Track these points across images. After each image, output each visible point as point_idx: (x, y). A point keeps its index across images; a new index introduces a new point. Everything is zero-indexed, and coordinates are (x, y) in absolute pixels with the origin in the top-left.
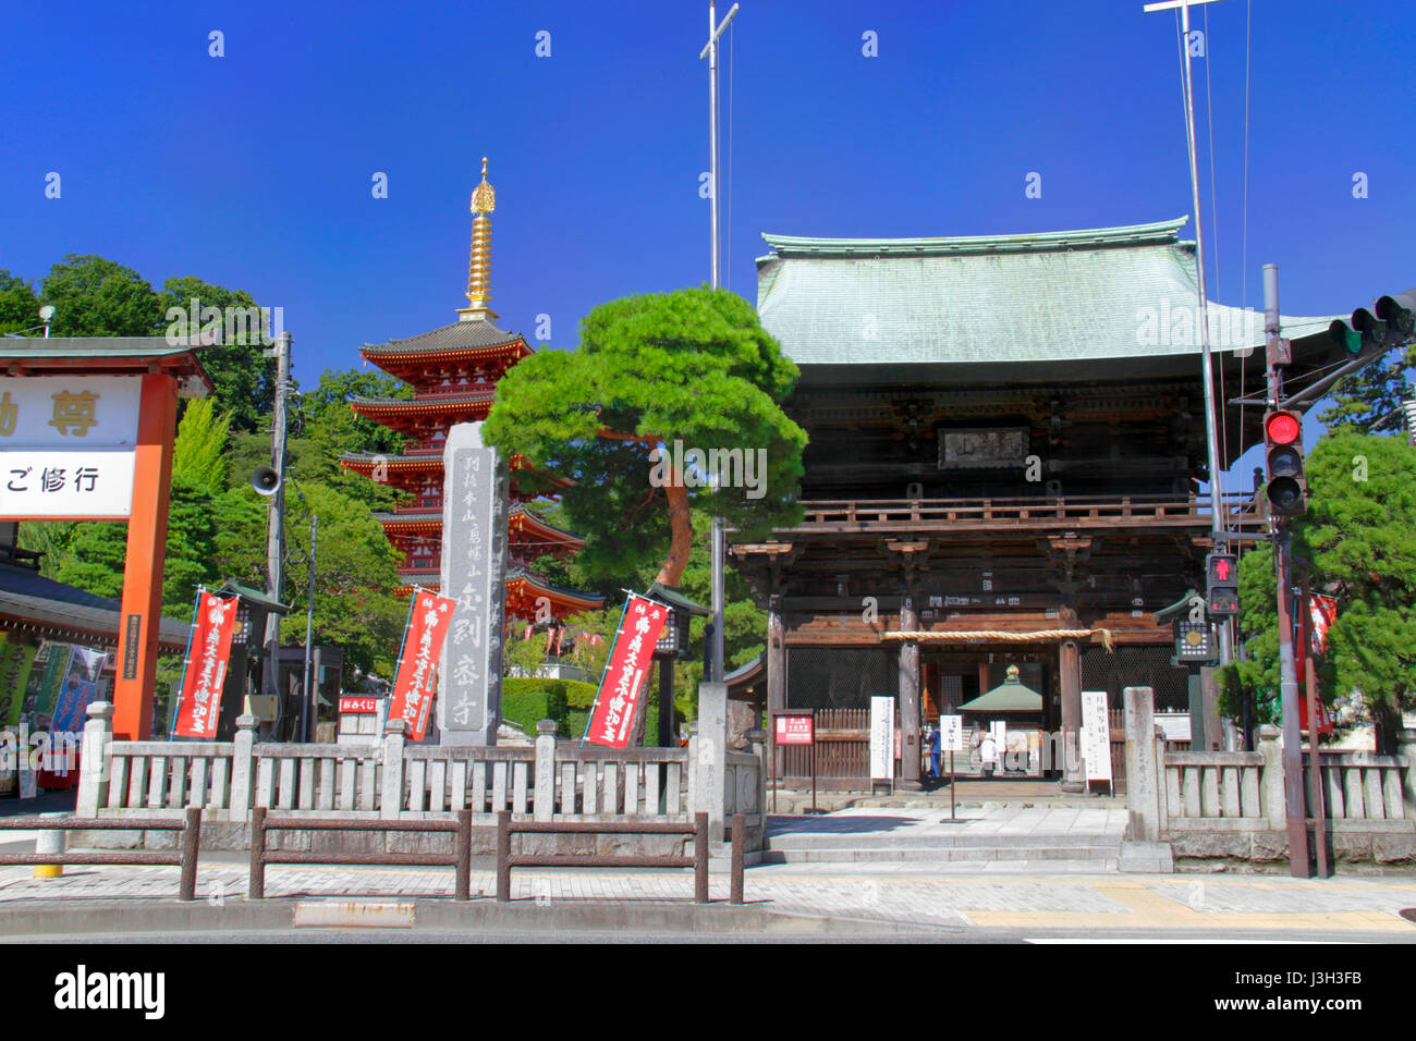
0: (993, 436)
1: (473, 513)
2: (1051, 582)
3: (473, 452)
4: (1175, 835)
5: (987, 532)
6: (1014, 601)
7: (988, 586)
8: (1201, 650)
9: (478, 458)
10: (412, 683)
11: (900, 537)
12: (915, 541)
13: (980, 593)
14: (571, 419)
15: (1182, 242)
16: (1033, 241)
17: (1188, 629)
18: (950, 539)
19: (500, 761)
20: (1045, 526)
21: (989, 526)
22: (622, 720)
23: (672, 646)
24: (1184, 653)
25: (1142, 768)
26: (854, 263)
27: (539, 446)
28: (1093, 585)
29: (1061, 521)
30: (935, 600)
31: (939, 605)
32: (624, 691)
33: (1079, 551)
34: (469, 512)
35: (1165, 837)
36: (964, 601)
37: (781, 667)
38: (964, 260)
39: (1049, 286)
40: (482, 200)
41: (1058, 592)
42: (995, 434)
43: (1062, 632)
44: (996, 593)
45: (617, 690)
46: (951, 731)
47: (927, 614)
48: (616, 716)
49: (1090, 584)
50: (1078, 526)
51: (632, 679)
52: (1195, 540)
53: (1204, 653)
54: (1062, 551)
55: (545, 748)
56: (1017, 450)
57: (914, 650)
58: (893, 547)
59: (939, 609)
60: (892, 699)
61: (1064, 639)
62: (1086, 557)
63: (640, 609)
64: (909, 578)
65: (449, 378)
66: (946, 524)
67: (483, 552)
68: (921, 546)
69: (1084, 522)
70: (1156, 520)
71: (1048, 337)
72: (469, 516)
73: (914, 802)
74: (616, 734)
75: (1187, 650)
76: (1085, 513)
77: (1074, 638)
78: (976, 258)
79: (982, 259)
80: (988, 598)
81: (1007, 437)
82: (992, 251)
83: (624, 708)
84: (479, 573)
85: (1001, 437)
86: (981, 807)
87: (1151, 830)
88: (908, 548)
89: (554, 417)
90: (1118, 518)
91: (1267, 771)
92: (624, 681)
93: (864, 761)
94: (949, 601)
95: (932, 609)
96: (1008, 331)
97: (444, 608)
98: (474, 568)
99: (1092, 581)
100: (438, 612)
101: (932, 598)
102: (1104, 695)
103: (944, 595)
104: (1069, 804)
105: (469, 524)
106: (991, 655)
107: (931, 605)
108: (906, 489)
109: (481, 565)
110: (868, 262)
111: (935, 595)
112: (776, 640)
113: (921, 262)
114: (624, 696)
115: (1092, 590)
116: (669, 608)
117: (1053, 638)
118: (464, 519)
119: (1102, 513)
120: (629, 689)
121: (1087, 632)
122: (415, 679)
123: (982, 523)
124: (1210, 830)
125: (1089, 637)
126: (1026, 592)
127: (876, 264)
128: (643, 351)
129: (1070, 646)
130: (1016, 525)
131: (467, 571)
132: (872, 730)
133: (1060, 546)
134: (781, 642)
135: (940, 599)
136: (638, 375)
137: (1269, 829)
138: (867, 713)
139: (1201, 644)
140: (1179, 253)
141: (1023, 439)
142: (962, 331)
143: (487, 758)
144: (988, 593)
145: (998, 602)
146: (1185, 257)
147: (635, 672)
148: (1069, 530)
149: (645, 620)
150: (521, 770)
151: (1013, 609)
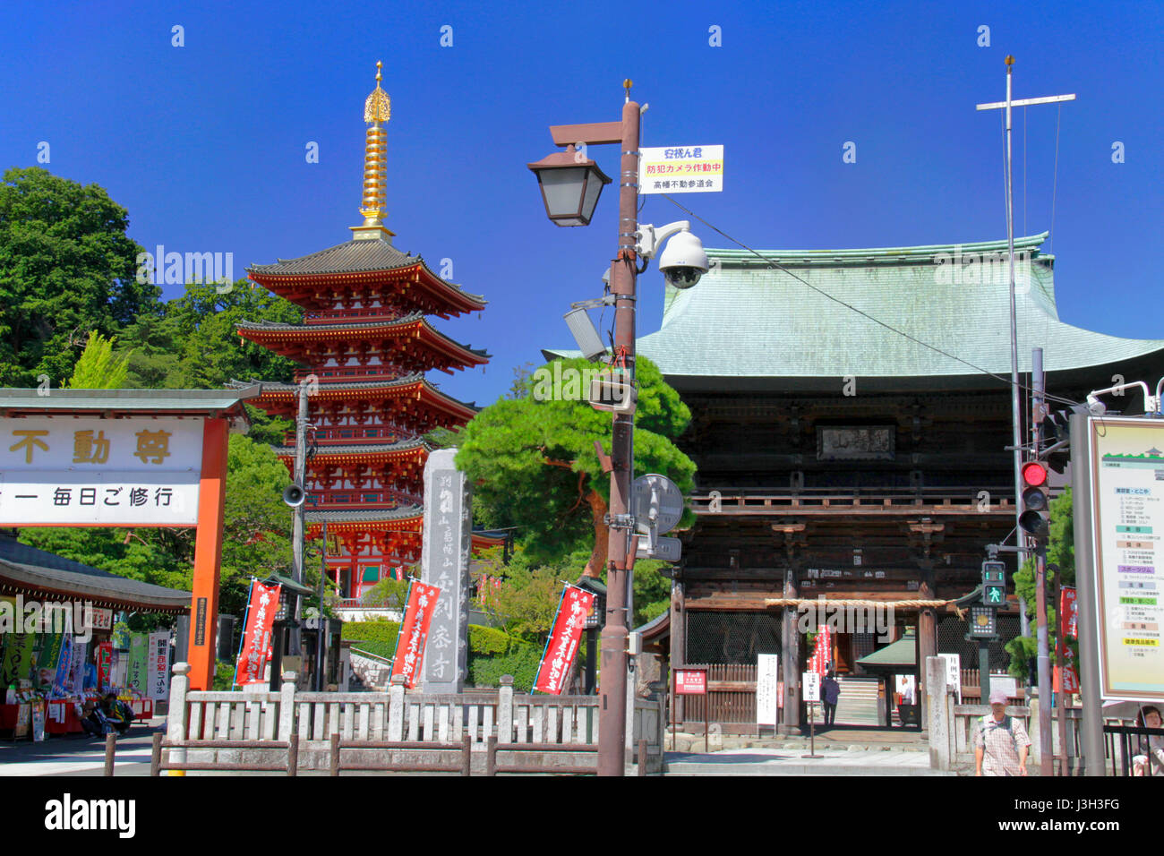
0: (864, 432)
1: (446, 518)
2: (913, 558)
3: (447, 472)
4: (962, 766)
5: (856, 517)
6: (880, 574)
7: (858, 561)
8: (988, 629)
9: (450, 477)
10: (409, 648)
11: (783, 519)
12: (795, 523)
13: (851, 567)
14: (524, 456)
15: (1041, 257)
16: (907, 254)
17: (978, 613)
18: (825, 522)
19: (473, 705)
20: (905, 513)
21: (857, 512)
22: (561, 675)
23: (596, 622)
24: (975, 631)
25: (938, 717)
26: (749, 273)
27: (500, 474)
28: (948, 562)
29: (919, 508)
30: (813, 573)
31: (816, 576)
32: (562, 654)
33: (934, 533)
34: (444, 518)
35: (953, 767)
36: (837, 574)
37: (682, 628)
38: (846, 271)
39: (917, 300)
40: (377, 108)
41: (919, 568)
43: (920, 602)
44: (864, 567)
45: (557, 653)
46: (811, 686)
47: (805, 584)
48: (556, 672)
49: (945, 560)
50: (933, 513)
51: (568, 646)
53: (990, 631)
54: (919, 533)
55: (507, 695)
56: (884, 445)
57: (794, 615)
58: (776, 528)
59: (816, 580)
60: (774, 655)
61: (923, 607)
62: (941, 539)
63: (574, 595)
64: (791, 553)
65: (341, 301)
66: (821, 509)
67: (455, 549)
68: (800, 527)
69: (939, 509)
70: (1000, 509)
71: (909, 352)
72: (444, 521)
73: (791, 744)
74: (557, 685)
75: (977, 629)
76: (940, 502)
77: (931, 607)
78: (856, 270)
79: (862, 270)
80: (859, 571)
81: (876, 434)
82: (871, 264)
83: (563, 666)
84: (452, 564)
85: (870, 433)
86: (846, 749)
87: (944, 762)
88: (789, 529)
89: (511, 454)
90: (968, 506)
91: (1032, 720)
92: (562, 647)
93: (751, 708)
94: (825, 573)
95: (810, 580)
96: (875, 344)
97: (432, 593)
98: (448, 560)
99: (948, 559)
100: (428, 596)
101: (810, 571)
103: (819, 568)
104: (920, 748)
105: (444, 527)
107: (809, 576)
108: (789, 475)
109: (453, 558)
110: (761, 272)
111: (814, 568)
112: (677, 604)
113: (808, 272)
114: (562, 658)
115: (948, 567)
116: (595, 595)
117: (913, 607)
118: (440, 523)
119: (954, 502)
120: (566, 653)
121: (943, 602)
122: (411, 645)
123: (850, 509)
125: (944, 606)
126: (891, 567)
127: (768, 273)
128: (577, 409)
129: (927, 614)
130: (880, 512)
131: (443, 562)
132: (758, 682)
133: (917, 529)
134: (681, 605)
135: (817, 571)
136: (574, 428)
137: (1033, 764)
138: (754, 668)
139: (988, 625)
140: (1038, 267)
141: (890, 434)
142: (837, 344)
143: (464, 702)
144: (858, 567)
145: (866, 575)
146: (1043, 271)
147: (570, 641)
148: (925, 516)
149: (577, 603)
150: (488, 712)
151: (879, 581)
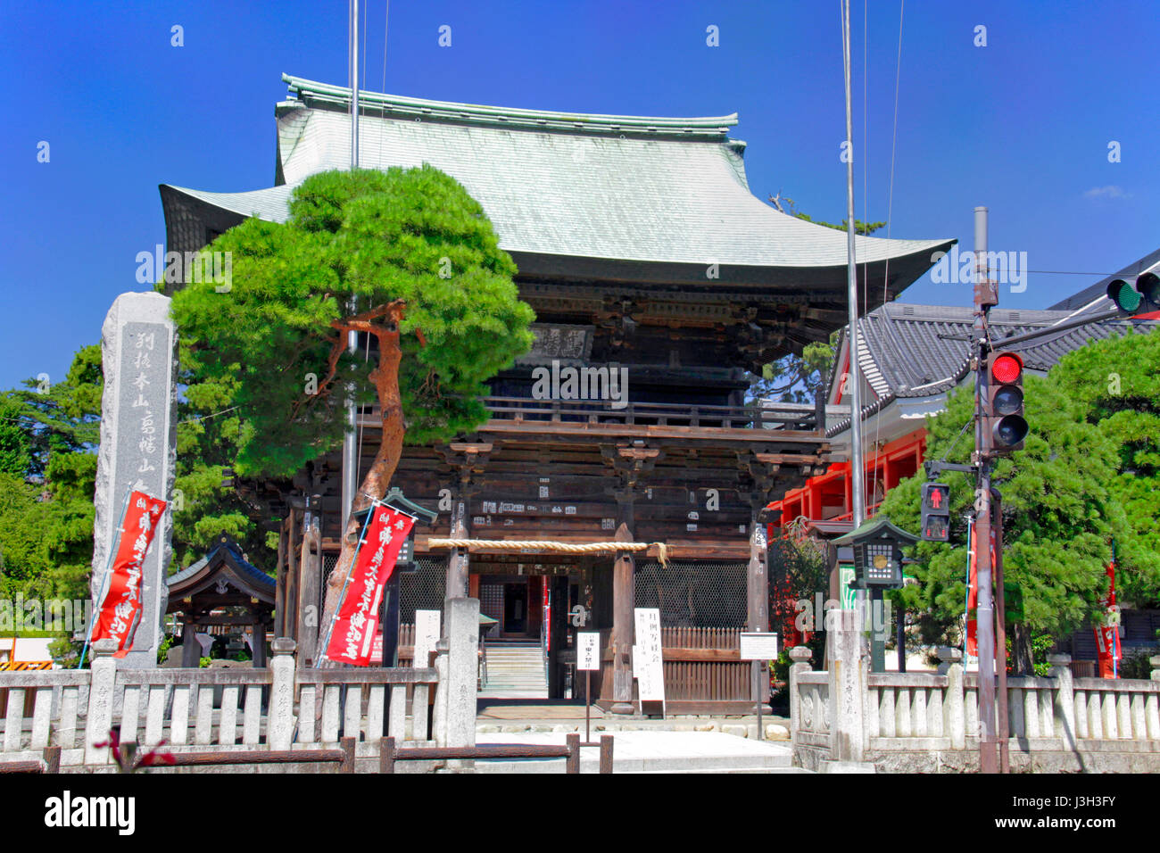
0: (555, 332)
1: (146, 398)
2: (609, 491)
3: (147, 327)
4: (877, 755)
5: (555, 436)
6: (571, 510)
7: (544, 493)
8: (887, 574)
9: (152, 335)
11: (465, 437)
12: (480, 441)
13: (536, 500)
14: (311, 305)
15: (733, 142)
16: (584, 122)
17: (875, 553)
18: (514, 441)
19: (231, 685)
20: (615, 433)
21: (559, 430)
22: (363, 637)
23: (405, 558)
24: (871, 576)
25: (849, 689)
26: (393, 123)
28: (650, 497)
29: (630, 428)
30: (490, 506)
31: (493, 511)
32: (365, 605)
33: (646, 460)
34: (141, 397)
35: (868, 756)
36: (519, 508)
37: (318, 576)
38: (513, 134)
39: (611, 176)
41: (616, 502)
42: (558, 331)
43: (619, 545)
44: (552, 501)
45: (359, 605)
46: (588, 650)
47: (478, 521)
48: (357, 632)
49: (647, 494)
50: (649, 434)
51: (373, 593)
52: (759, 455)
53: (889, 576)
54: (628, 459)
55: (284, 669)
56: (577, 349)
57: (465, 560)
58: (457, 447)
59: (493, 515)
60: (438, 612)
61: (621, 552)
62: (651, 467)
63: (384, 518)
64: (465, 480)
66: (514, 425)
67: (158, 445)
68: (486, 447)
69: (653, 431)
70: (723, 433)
72: (141, 402)
74: (359, 651)
75: (873, 573)
76: (654, 421)
77: (630, 551)
78: (525, 134)
79: (532, 135)
80: (545, 506)
81: (570, 335)
82: (542, 129)
83: (365, 624)
84: (153, 469)
85: (564, 334)
86: (551, 730)
87: (856, 749)
88: (472, 448)
89: (290, 301)
90: (687, 428)
91: (950, 692)
92: (366, 595)
94: (505, 507)
95: (484, 516)
97: (155, 509)
98: (146, 461)
99: (649, 492)
100: (151, 513)
101: (485, 503)
102: (656, 612)
103: (498, 500)
105: (141, 412)
106: (521, 566)
107: (485, 511)
109: (155, 459)
110: (408, 124)
111: (489, 500)
112: (312, 544)
113: (467, 130)
114: (365, 612)
115: (650, 502)
116: (415, 519)
117: (609, 551)
118: (135, 405)
119: (671, 422)
120: (371, 605)
121: (644, 545)
123: (550, 425)
124: (905, 751)
125: (644, 550)
126: (580, 501)
127: (417, 126)
129: (626, 560)
130: (585, 430)
131: (138, 466)
132: (416, 647)
133: (628, 454)
135: (494, 504)
136: (399, 263)
137: (952, 749)
138: (410, 629)
139: (887, 568)
140: (730, 153)
141: (586, 337)
142: (537, 217)
143: (217, 682)
144: (545, 501)
145: (554, 510)
146: (735, 158)
147: (376, 586)
148: (638, 438)
149: (388, 530)
150: (254, 696)
151: (570, 519)
